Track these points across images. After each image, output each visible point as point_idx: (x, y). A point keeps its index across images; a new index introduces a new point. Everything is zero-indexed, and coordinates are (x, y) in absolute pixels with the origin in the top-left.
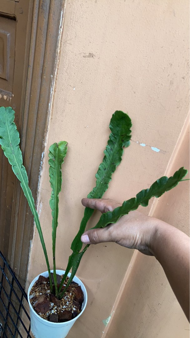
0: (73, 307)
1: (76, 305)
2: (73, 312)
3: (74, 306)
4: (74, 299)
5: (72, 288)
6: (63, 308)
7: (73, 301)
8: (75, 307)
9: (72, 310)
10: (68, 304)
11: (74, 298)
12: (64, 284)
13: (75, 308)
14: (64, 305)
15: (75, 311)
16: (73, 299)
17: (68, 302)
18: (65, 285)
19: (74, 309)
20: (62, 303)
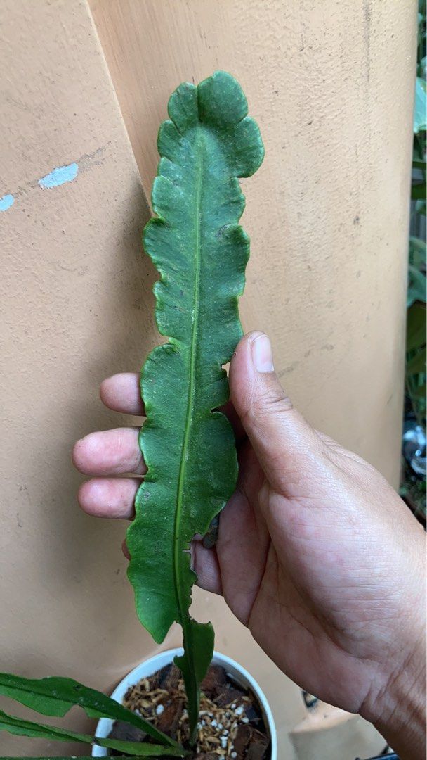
0: (231, 712)
1: (230, 701)
2: (246, 720)
3: (230, 708)
4: (212, 699)
5: (177, 688)
6: (226, 749)
7: (216, 703)
8: (233, 706)
9: (241, 718)
10: (221, 726)
11: (207, 697)
12: (156, 707)
13: (236, 708)
14: (218, 741)
15: (246, 713)
16: (209, 701)
17: (214, 723)
18: (160, 709)
19: (240, 711)
20: (210, 743)
